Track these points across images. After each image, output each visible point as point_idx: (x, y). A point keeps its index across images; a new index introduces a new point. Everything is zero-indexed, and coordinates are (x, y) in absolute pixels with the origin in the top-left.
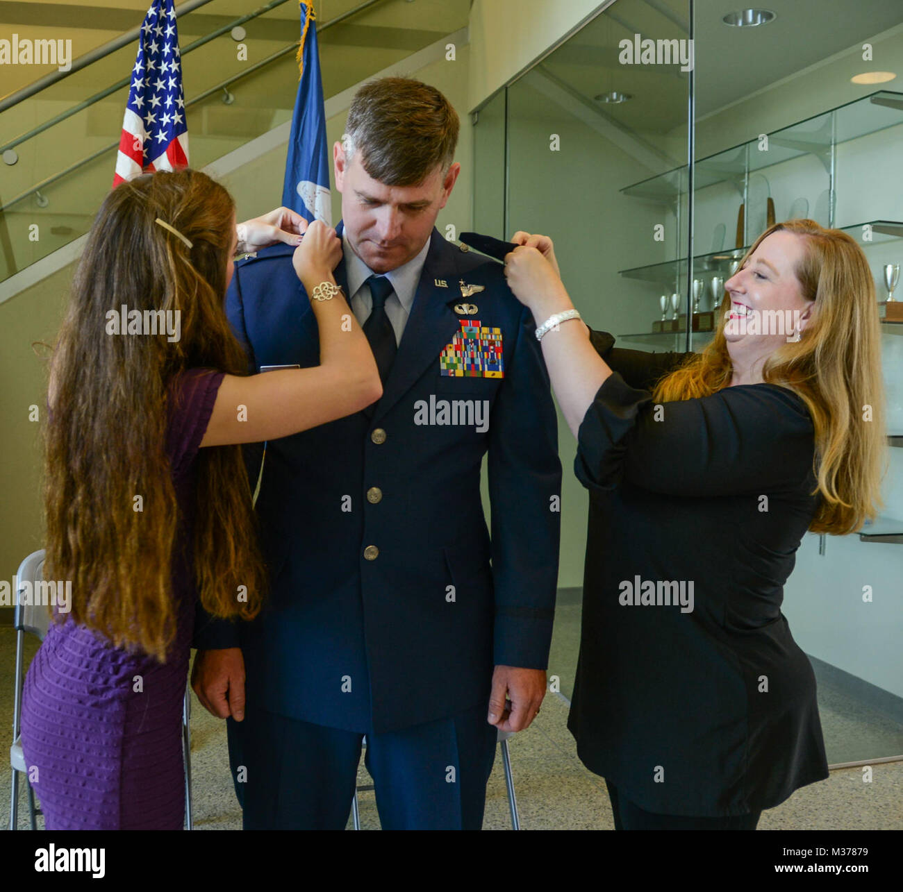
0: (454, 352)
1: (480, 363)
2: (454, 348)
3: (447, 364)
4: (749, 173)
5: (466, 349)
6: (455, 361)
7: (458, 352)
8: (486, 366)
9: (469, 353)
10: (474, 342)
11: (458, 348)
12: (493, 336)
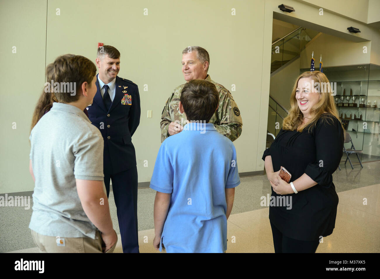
2: (123, 99)
3: (122, 102)
10: (127, 98)
12: (130, 97)
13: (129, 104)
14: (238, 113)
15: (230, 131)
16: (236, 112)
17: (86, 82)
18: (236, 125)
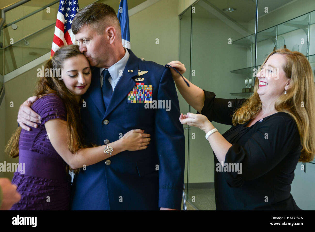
0: (133, 94)
1: (143, 98)
2: (133, 93)
3: (130, 98)
4: (277, 36)
5: (138, 93)
6: (133, 97)
7: (135, 94)
8: (145, 99)
9: (139, 94)
10: (141, 90)
11: (135, 93)
12: (149, 88)
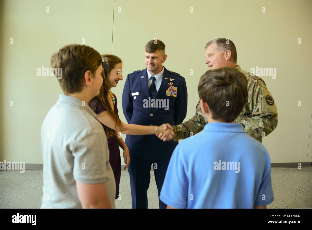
2: (168, 90)
3: (167, 93)
10: (172, 90)
12: (176, 89)
13: (174, 96)
14: (271, 102)
15: (263, 123)
16: (269, 101)
17: (89, 71)
18: (270, 115)
